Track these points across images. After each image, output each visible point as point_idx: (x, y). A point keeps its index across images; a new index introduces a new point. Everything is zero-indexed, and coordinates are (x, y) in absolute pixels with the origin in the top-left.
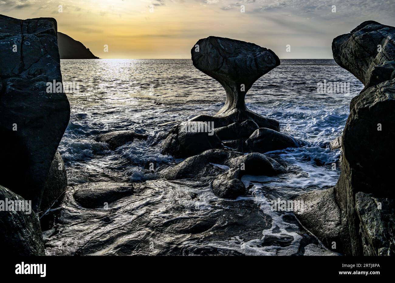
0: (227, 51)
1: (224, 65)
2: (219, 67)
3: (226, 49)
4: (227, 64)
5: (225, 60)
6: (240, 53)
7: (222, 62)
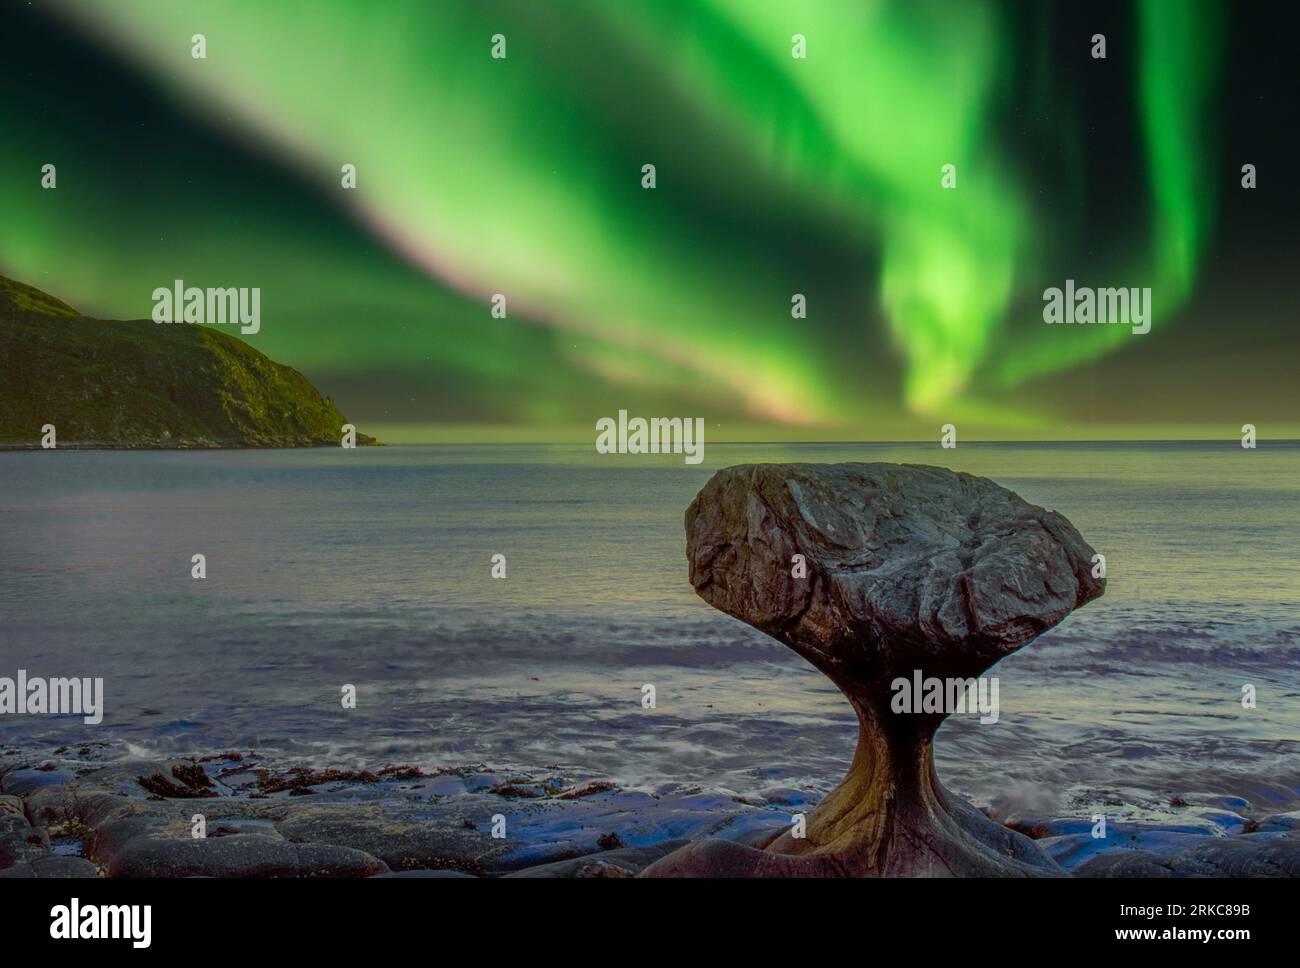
0: (833, 539)
1: (815, 606)
2: (795, 613)
3: (830, 528)
4: (826, 603)
5: (819, 582)
6: (900, 541)
7: (809, 590)
